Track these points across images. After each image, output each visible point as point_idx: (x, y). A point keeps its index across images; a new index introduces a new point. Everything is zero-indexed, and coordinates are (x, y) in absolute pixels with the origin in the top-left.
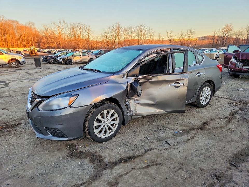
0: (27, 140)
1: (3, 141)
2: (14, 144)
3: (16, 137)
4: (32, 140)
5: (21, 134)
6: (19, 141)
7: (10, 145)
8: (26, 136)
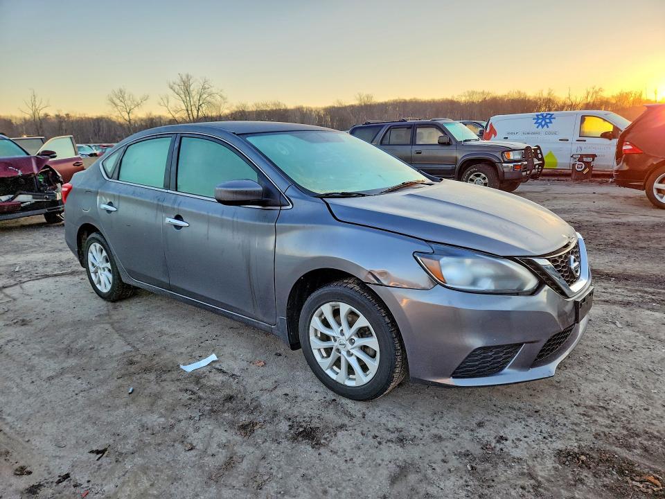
0: (592, 381)
1: (659, 413)
2: (630, 388)
3: (616, 406)
4: (580, 373)
5: (593, 408)
6: (613, 387)
7: (641, 392)
8: (587, 392)
